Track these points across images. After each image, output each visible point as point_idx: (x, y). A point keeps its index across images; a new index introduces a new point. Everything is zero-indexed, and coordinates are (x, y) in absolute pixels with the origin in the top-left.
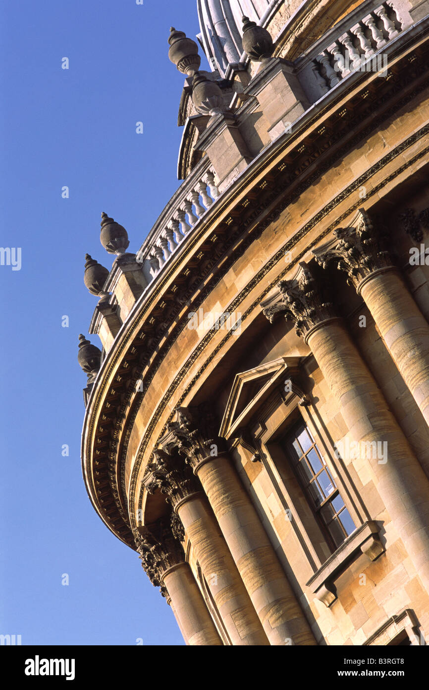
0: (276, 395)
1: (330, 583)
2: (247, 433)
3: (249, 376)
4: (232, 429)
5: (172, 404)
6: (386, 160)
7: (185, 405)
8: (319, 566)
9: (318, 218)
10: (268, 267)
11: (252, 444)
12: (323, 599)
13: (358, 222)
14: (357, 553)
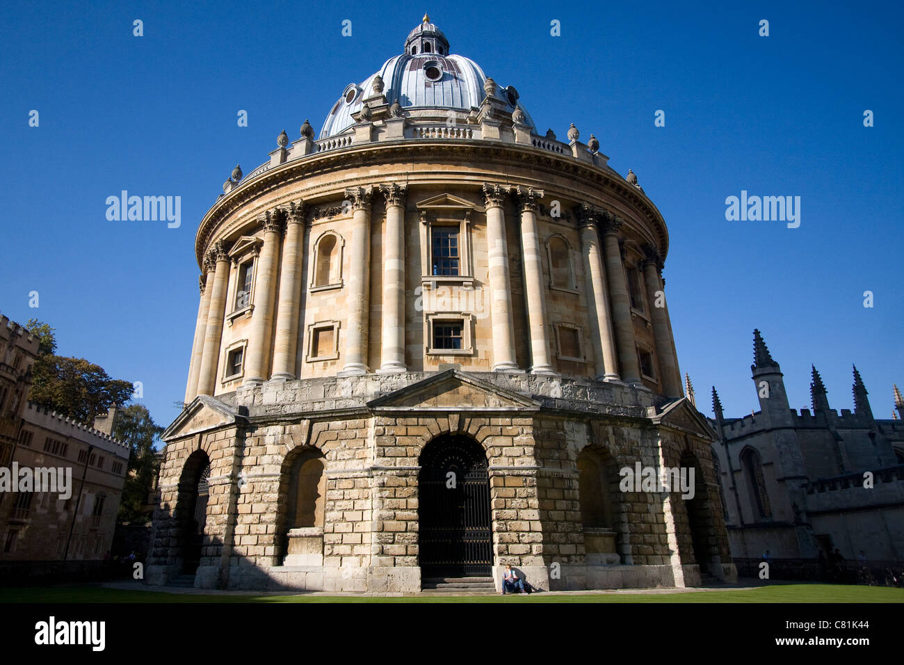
0: (249, 249)
1: (232, 319)
2: (237, 257)
3: (245, 238)
4: (233, 253)
5: (221, 237)
6: (318, 187)
7: (224, 239)
8: (233, 311)
9: (288, 195)
10: (266, 204)
11: (236, 262)
12: (229, 323)
13: (298, 203)
14: (243, 313)
